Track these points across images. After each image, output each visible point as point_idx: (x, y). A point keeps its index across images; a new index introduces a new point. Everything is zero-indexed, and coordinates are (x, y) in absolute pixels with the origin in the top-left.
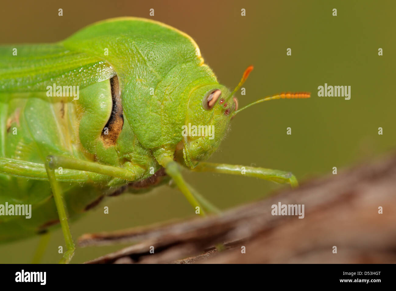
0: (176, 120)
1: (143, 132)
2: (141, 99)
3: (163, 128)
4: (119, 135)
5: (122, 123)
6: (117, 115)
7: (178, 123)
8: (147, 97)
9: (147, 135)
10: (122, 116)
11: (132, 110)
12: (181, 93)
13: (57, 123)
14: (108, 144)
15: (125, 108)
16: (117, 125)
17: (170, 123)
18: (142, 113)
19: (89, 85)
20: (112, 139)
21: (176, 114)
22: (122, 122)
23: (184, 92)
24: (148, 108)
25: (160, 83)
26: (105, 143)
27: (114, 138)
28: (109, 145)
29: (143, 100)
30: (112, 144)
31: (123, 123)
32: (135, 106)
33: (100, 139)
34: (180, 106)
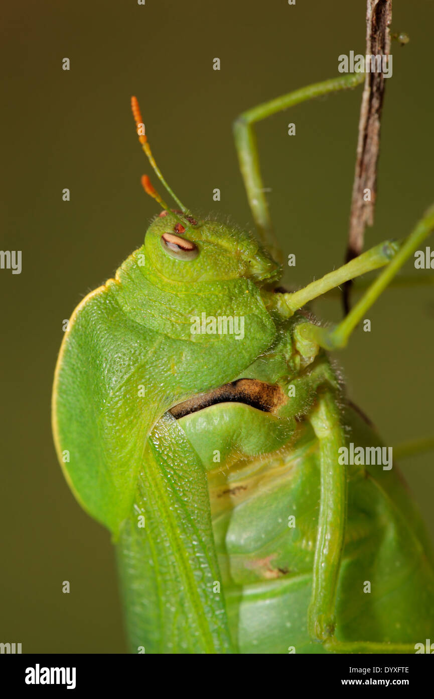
0: (224, 295)
1: (255, 343)
2: (203, 358)
3: (240, 313)
4: (264, 382)
5: (245, 381)
6: (234, 392)
7: (227, 290)
8: (199, 349)
9: (258, 336)
10: (235, 384)
11: (224, 369)
12: (178, 297)
13: (255, 495)
14: (282, 397)
15: (224, 380)
16: (251, 388)
17: (230, 303)
18: (226, 351)
19: (194, 451)
20: (273, 393)
21: (213, 296)
22: (243, 382)
23: (175, 293)
24: (214, 344)
25: (169, 335)
26: (280, 403)
27: (271, 389)
28: (283, 395)
29: (205, 353)
30: (279, 391)
31: (244, 379)
32: (217, 364)
33: (276, 411)
34: (201, 294)
